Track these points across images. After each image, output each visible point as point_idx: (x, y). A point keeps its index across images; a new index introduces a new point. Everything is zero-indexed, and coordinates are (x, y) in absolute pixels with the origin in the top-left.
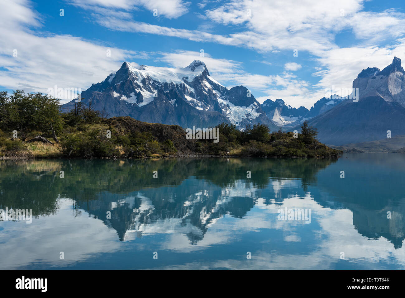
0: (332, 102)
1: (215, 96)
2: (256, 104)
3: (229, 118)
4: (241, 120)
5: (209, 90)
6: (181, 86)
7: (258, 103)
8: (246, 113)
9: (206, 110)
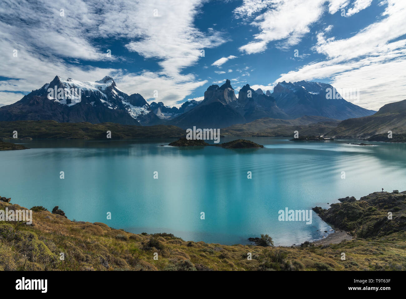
0: (192, 104)
1: (121, 100)
2: (147, 105)
3: (130, 114)
4: (138, 115)
5: (116, 95)
6: (97, 93)
7: (148, 104)
8: (141, 111)
9: (115, 109)
